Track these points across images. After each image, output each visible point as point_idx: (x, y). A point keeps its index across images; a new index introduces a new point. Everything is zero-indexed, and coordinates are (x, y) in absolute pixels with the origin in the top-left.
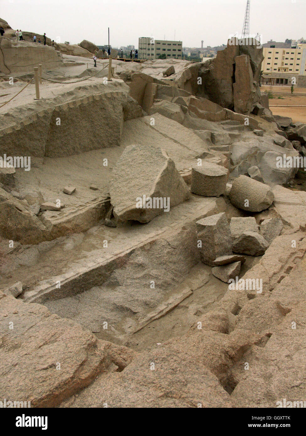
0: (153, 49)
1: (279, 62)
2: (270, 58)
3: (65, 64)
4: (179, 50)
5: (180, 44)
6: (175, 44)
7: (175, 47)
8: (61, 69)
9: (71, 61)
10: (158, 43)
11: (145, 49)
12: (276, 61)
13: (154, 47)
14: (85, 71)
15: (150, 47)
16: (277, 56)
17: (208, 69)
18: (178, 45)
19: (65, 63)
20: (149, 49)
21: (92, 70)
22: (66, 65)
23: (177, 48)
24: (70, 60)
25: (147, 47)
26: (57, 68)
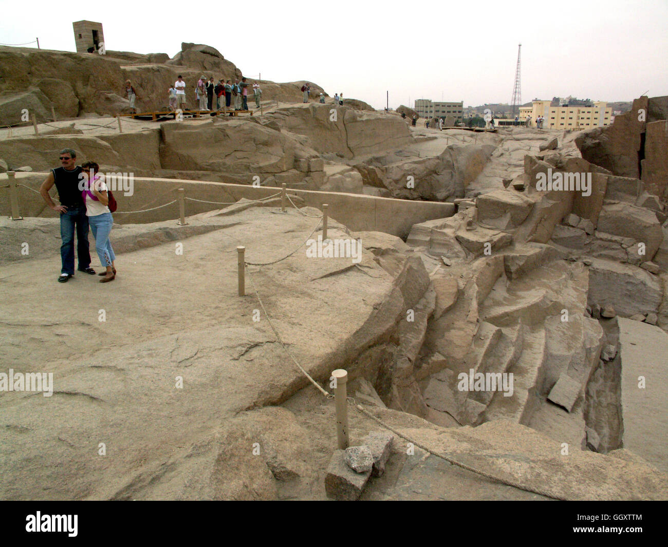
0: (431, 112)
1: (574, 122)
2: (563, 118)
3: (415, 140)
4: (459, 112)
5: (460, 105)
6: (455, 105)
7: (455, 109)
8: (413, 147)
9: (421, 135)
10: (437, 105)
11: (423, 111)
12: (570, 121)
13: (433, 109)
14: (446, 150)
15: (428, 110)
16: (571, 115)
17: (597, 141)
18: (459, 106)
19: (416, 137)
20: (427, 112)
21: (454, 147)
22: (417, 141)
23: (457, 109)
24: (419, 133)
25: (425, 109)
26: (406, 146)
